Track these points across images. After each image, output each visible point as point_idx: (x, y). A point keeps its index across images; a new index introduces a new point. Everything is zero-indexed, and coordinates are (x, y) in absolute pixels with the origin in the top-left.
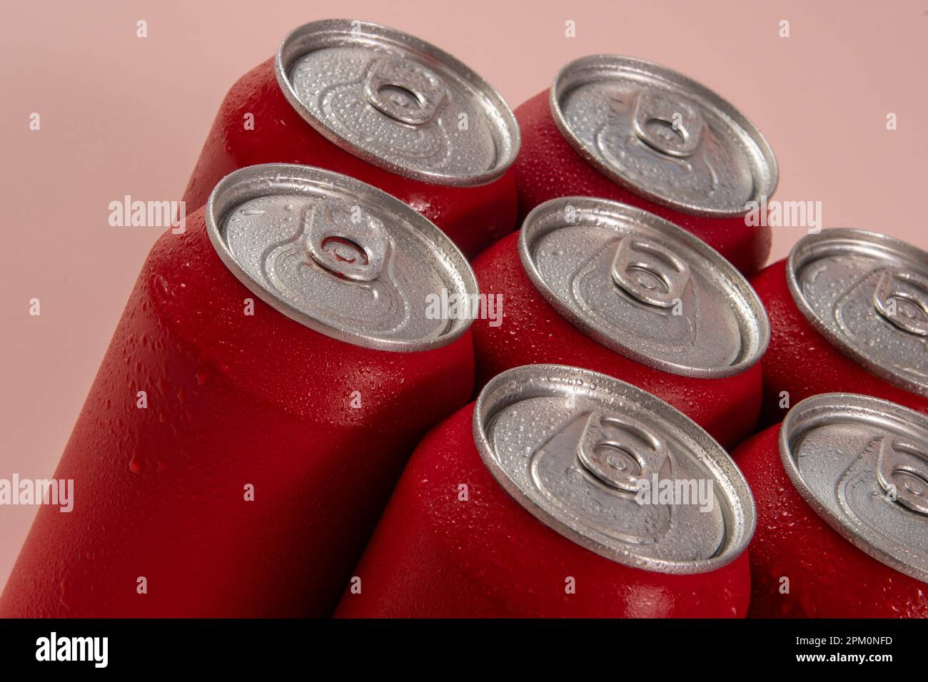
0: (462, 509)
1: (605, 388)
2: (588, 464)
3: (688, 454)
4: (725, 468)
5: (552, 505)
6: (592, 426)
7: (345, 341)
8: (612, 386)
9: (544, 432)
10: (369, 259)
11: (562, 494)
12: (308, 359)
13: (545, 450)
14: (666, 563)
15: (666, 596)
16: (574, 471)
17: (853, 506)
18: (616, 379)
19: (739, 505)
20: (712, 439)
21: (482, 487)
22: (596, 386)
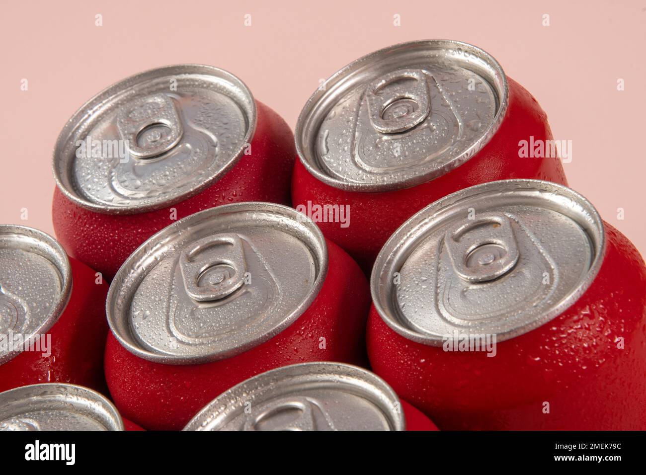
18: (243, 383)
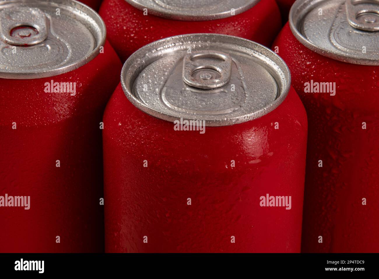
0: (135, 135)
1: (188, 42)
2: (191, 84)
3: (245, 55)
4: (266, 54)
5: (179, 112)
6: (187, 63)
7: (40, 77)
8: (191, 38)
9: (162, 78)
10: (38, 30)
11: (182, 105)
12: (26, 95)
13: (166, 87)
14: (248, 115)
15: (257, 132)
16: (185, 90)
17: (341, 43)
19: (280, 69)
20: (253, 42)
21: (140, 119)
22: (182, 42)
